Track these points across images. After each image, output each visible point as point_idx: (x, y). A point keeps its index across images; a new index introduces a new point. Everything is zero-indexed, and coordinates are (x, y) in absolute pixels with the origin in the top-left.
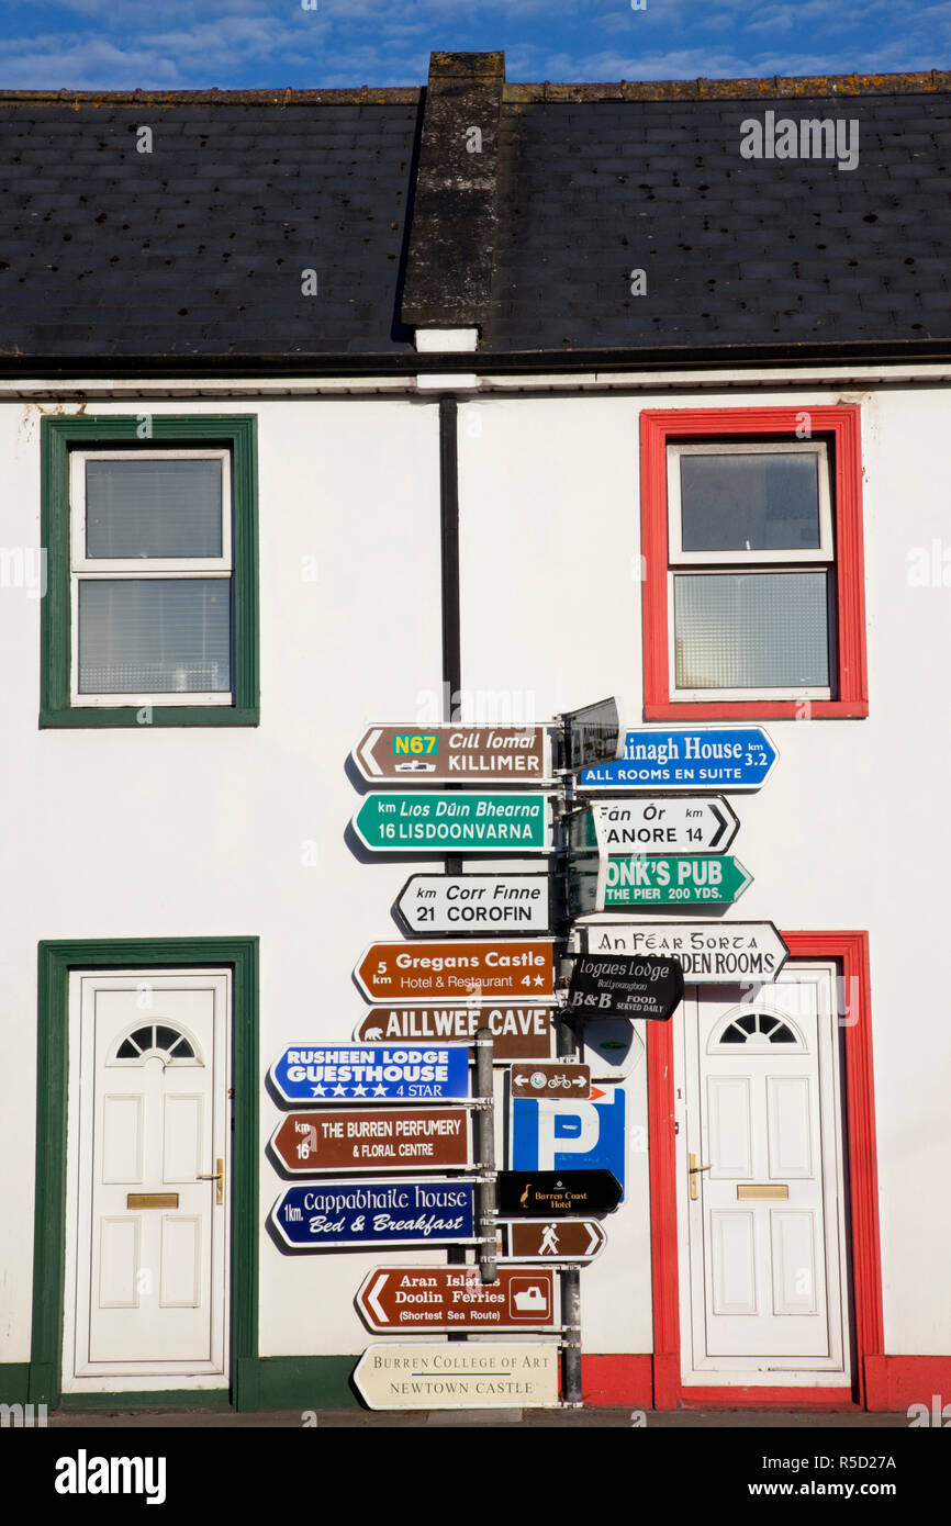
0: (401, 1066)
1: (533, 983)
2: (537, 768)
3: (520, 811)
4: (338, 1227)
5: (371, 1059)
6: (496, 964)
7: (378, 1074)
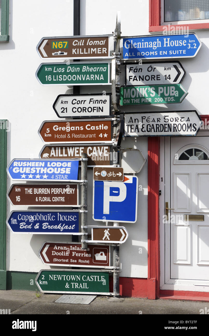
0: (54, 168)
1: (103, 136)
2: (106, 53)
3: (99, 69)
4: (30, 227)
5: (43, 165)
6: (89, 129)
7: (45, 170)
